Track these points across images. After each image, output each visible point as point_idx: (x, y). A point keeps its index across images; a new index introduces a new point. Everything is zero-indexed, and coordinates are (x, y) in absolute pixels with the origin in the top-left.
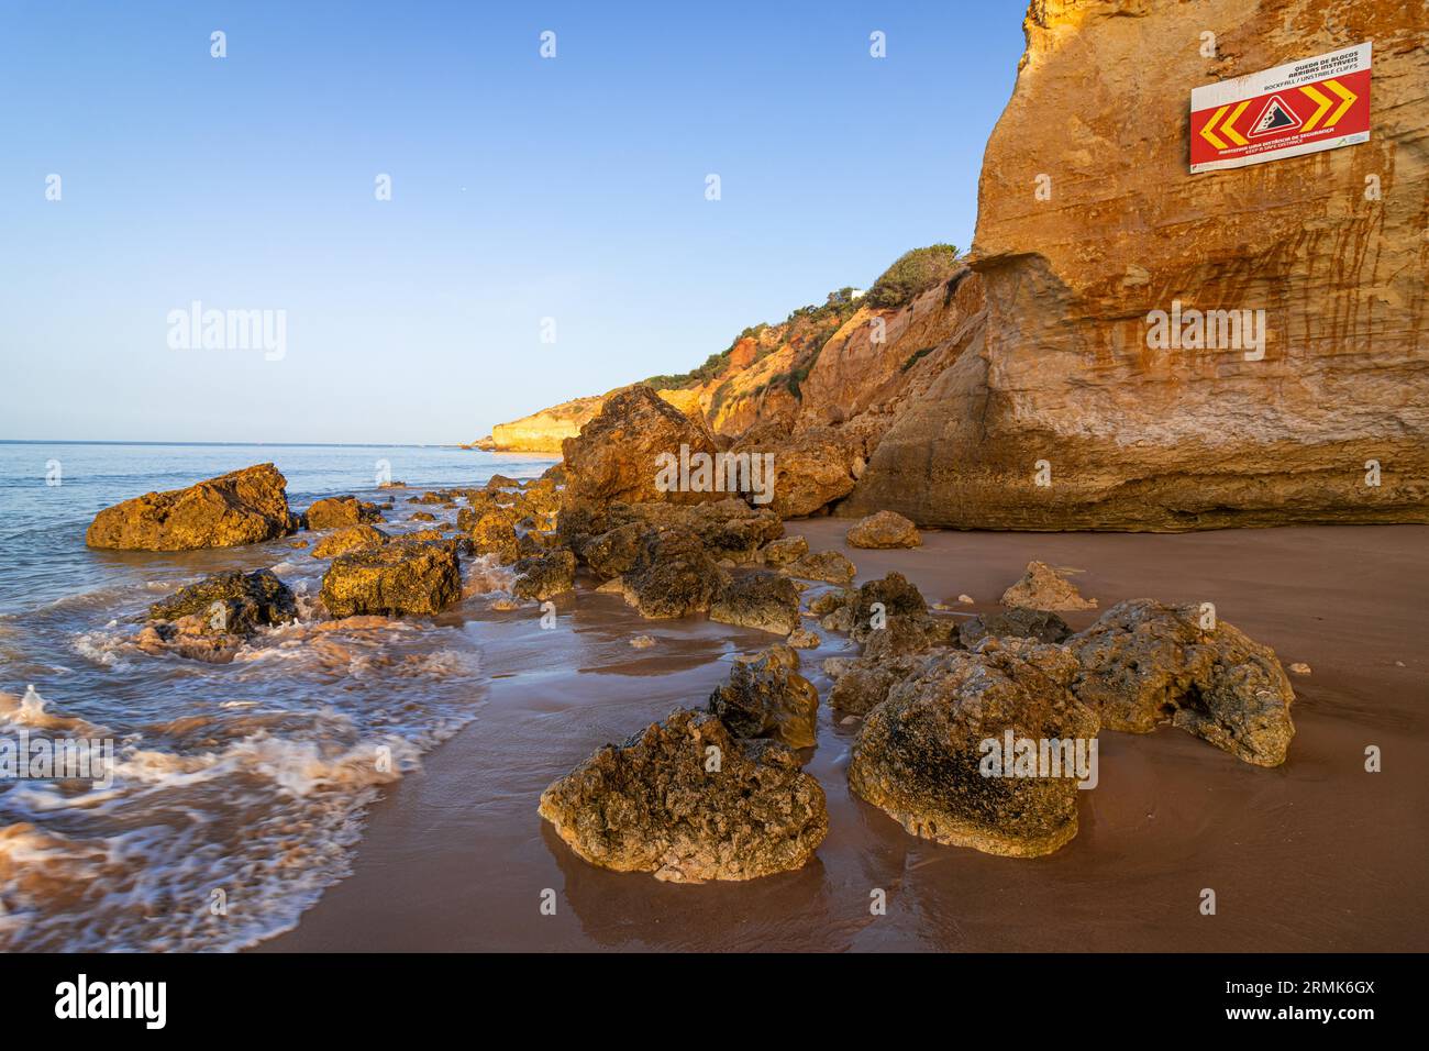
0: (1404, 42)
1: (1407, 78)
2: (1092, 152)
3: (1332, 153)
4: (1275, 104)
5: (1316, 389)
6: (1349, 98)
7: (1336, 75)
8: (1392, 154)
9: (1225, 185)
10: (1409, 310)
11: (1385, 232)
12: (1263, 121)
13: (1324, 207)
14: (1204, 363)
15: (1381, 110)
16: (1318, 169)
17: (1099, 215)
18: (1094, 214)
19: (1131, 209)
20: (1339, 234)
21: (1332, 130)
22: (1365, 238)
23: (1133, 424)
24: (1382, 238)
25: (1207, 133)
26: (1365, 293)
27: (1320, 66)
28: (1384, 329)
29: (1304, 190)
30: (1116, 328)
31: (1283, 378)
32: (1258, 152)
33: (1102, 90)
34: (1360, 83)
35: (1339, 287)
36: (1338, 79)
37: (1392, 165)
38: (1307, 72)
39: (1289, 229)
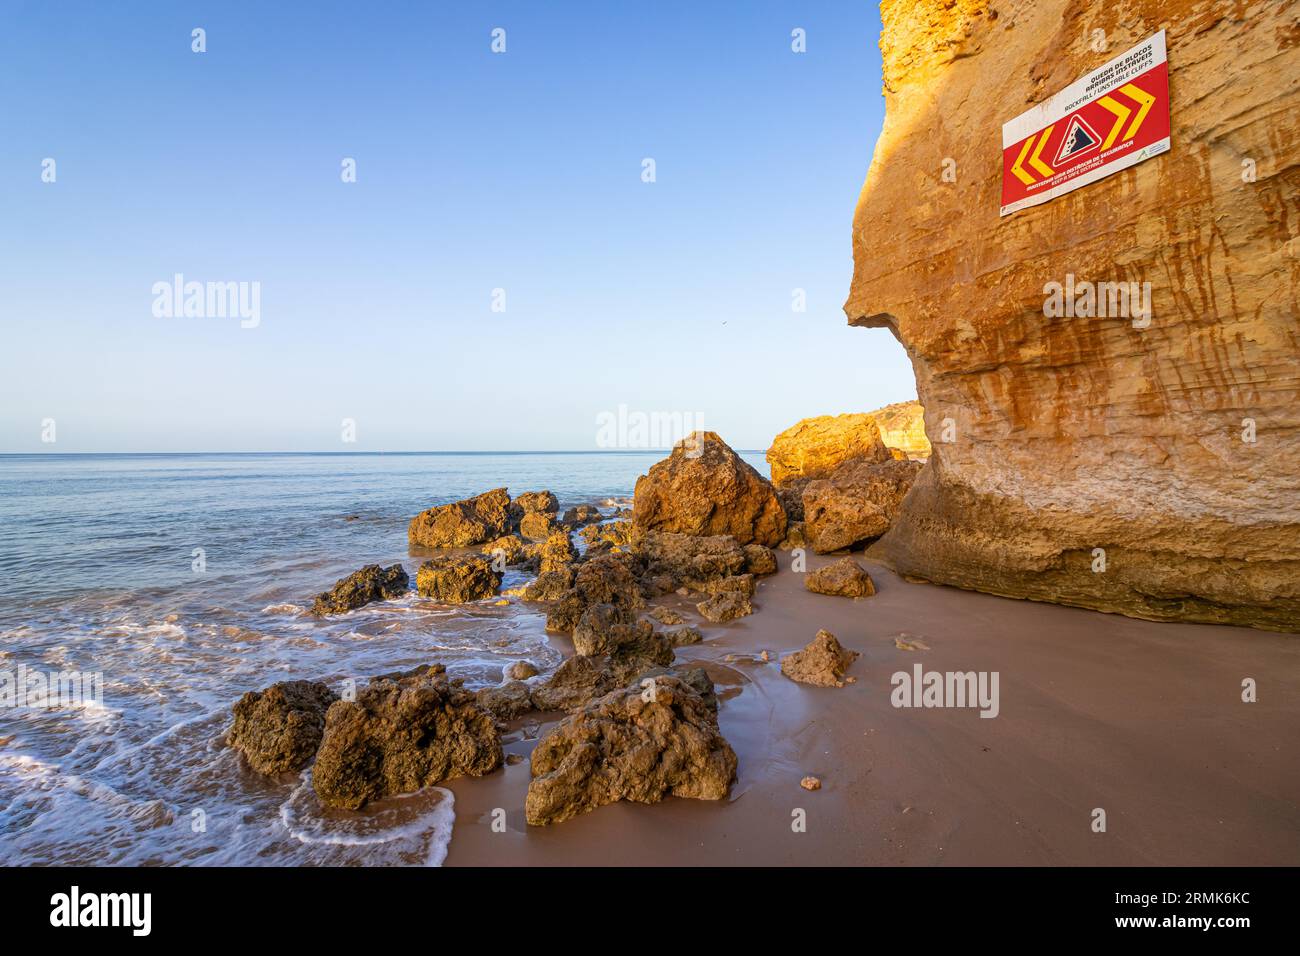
0: (1204, 19)
1: (1214, 60)
2: (933, 204)
3: (1137, 169)
4: (1076, 125)
5: (1224, 452)
6: (1146, 100)
7: (1132, 77)
8: (1205, 158)
9: (1033, 224)
10: (1293, 351)
11: (1232, 251)
12: (1066, 145)
13: (1134, 235)
14: (1092, 416)
15: (1186, 108)
16: (1125, 191)
17: (936, 269)
18: (932, 268)
19: (961, 260)
20: (1166, 264)
21: (1131, 143)
22: (1204, 262)
23: (1036, 485)
24: (1231, 260)
25: (1018, 171)
26: (1229, 330)
27: (1115, 71)
28: (1268, 376)
29: (1111, 218)
30: (983, 381)
31: (1174, 437)
32: (1063, 182)
33: (944, 138)
34: (1159, 81)
35: (1197, 323)
36: (1136, 82)
37: (1207, 171)
38: (1103, 81)
39: (1097, 267)
